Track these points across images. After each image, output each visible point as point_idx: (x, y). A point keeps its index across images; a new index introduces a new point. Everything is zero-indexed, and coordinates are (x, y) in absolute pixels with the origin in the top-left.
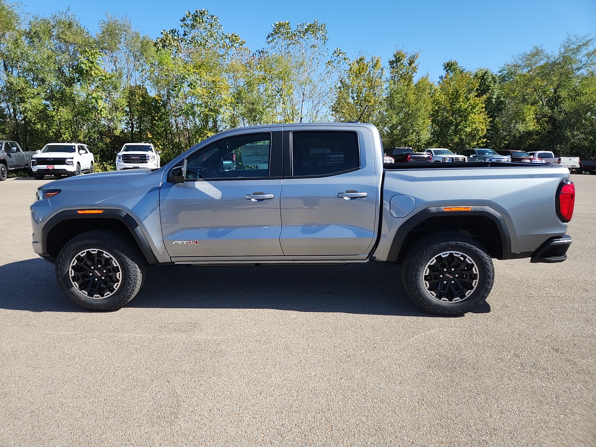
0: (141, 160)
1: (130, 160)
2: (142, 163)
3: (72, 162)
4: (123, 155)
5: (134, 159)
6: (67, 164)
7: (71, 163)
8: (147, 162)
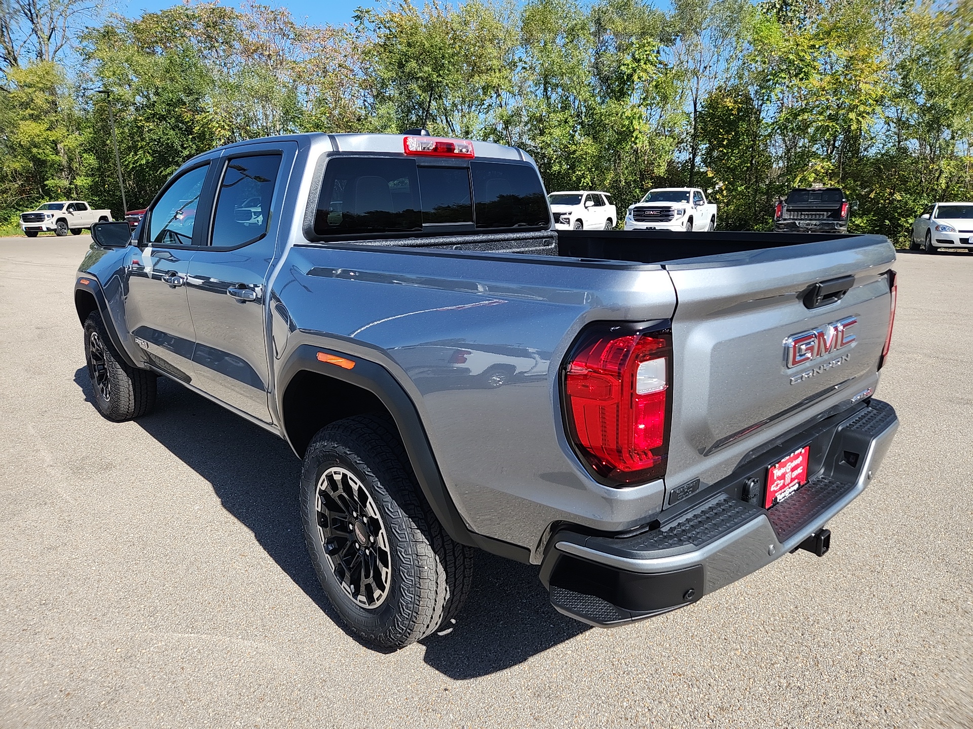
0: (660, 216)
1: (644, 216)
2: (662, 221)
3: (568, 219)
4: (636, 208)
5: (650, 216)
6: (561, 223)
7: (568, 221)
8: (670, 220)
